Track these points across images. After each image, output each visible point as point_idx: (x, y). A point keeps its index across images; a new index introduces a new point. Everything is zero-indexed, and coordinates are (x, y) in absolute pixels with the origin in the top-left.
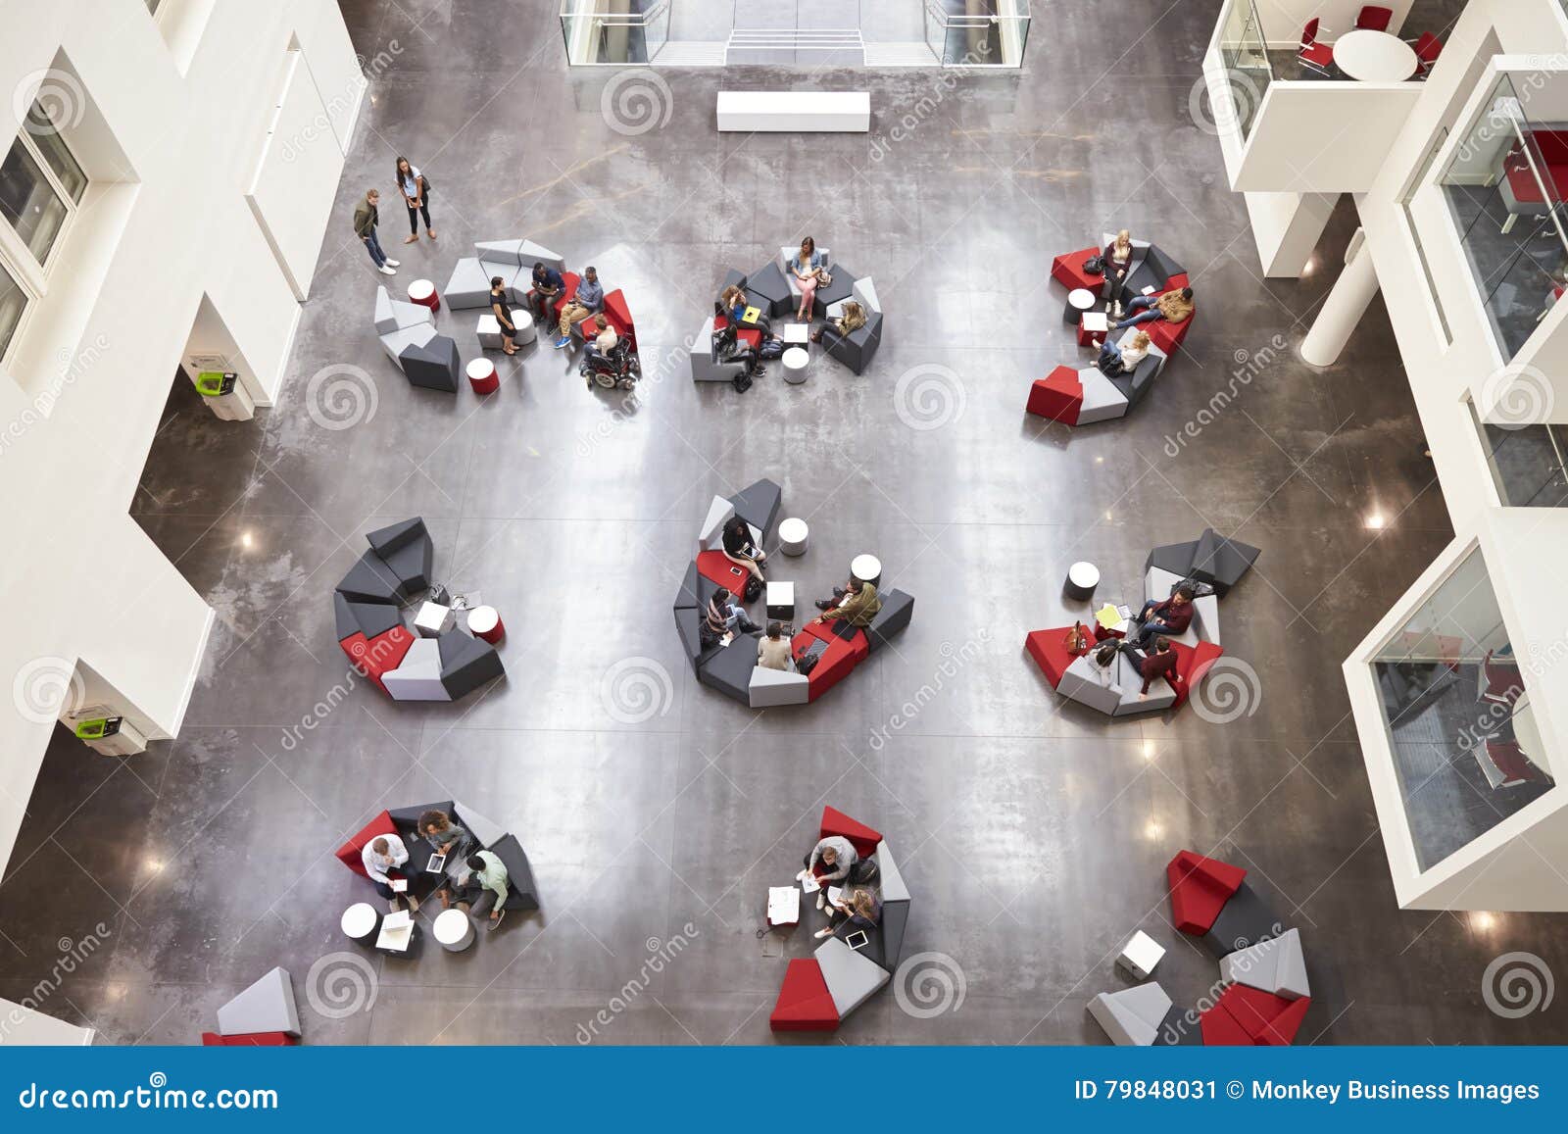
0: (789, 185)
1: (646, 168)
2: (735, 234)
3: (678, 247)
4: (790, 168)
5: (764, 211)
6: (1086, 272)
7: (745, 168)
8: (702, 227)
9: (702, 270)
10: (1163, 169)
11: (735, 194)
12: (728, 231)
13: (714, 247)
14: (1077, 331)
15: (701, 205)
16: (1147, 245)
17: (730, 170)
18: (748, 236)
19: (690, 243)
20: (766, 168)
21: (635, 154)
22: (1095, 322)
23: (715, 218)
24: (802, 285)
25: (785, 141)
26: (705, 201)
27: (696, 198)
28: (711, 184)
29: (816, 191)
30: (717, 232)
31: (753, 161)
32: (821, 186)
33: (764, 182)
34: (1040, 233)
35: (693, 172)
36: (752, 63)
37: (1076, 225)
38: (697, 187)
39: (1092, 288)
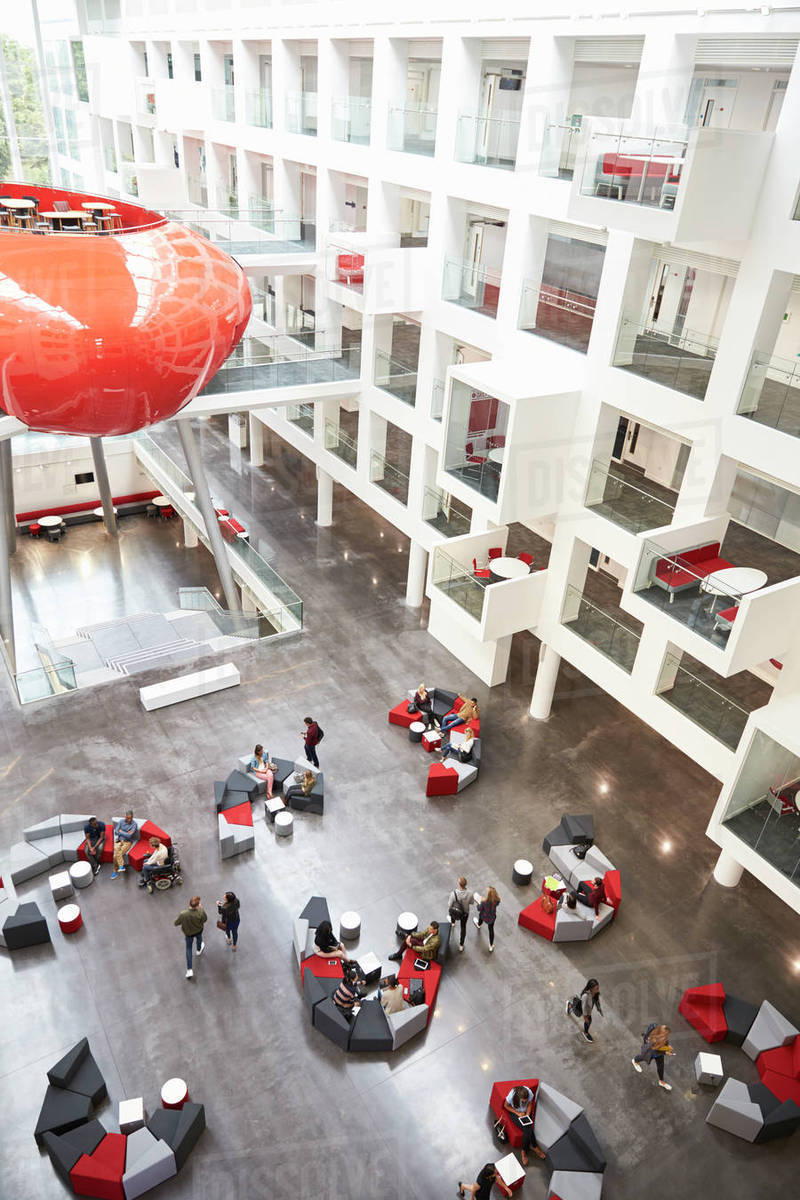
0: (211, 726)
1: (111, 747)
2: (194, 764)
3: (161, 785)
4: (205, 717)
5: (205, 746)
6: (410, 713)
7: (177, 726)
8: (170, 768)
9: (185, 793)
11: (179, 743)
12: (188, 765)
13: (186, 777)
14: (423, 745)
15: (162, 756)
16: (433, 689)
17: (167, 730)
18: (203, 762)
19: (168, 779)
20: (190, 722)
21: (100, 741)
22: (432, 736)
23: (175, 760)
24: (263, 775)
25: (193, 704)
26: (163, 752)
27: (156, 752)
28: (160, 741)
29: (230, 724)
30: (182, 767)
31: (179, 721)
32: (230, 720)
33: (194, 730)
34: (368, 703)
35: (145, 739)
36: (146, 669)
37: (384, 696)
38: (152, 746)
39: (420, 720)
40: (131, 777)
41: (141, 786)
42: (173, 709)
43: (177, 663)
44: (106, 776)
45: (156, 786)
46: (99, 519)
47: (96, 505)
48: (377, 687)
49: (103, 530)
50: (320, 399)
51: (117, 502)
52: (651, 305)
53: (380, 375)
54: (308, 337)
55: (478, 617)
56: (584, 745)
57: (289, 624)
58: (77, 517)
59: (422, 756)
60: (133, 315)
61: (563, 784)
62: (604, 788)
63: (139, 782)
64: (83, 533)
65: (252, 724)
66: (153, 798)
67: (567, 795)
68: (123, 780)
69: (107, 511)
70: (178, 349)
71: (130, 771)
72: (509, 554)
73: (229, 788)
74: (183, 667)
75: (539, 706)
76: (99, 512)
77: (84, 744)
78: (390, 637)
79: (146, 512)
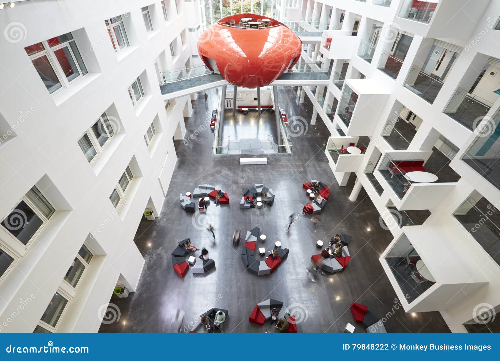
0: (254, 173)
1: (228, 171)
2: (245, 182)
4: (254, 170)
5: (250, 178)
8: (239, 181)
9: (239, 189)
10: (318, 169)
11: (244, 175)
13: (242, 184)
14: (308, 197)
15: (239, 177)
17: (243, 171)
18: (248, 182)
19: (237, 184)
20: (250, 170)
22: (312, 195)
23: (241, 179)
25: (252, 166)
27: (238, 176)
28: (240, 173)
29: (259, 174)
30: (242, 182)
31: (247, 170)
32: (260, 173)
33: (250, 173)
34: (299, 180)
35: (237, 172)
36: (245, 153)
37: (305, 178)
38: (238, 174)
39: (312, 189)
40: (229, 180)
41: (230, 183)
42: (247, 166)
43: (254, 154)
44: (224, 178)
45: (234, 184)
46: (256, 111)
47: (256, 107)
48: (304, 176)
49: (257, 114)
50: (318, 85)
51: (262, 107)
52: (437, 64)
53: (335, 80)
54: (319, 65)
55: (336, 163)
56: (363, 214)
57: (289, 151)
58: (252, 109)
59: (308, 200)
60: (260, 54)
61: (349, 223)
62: (369, 230)
63: (230, 182)
64: (252, 114)
65: (265, 176)
66: (232, 187)
67: (348, 227)
68: (227, 180)
69: (259, 109)
70: (273, 64)
71: (229, 178)
72: (357, 147)
73: (249, 191)
74: (254, 156)
75: (353, 197)
76: (257, 109)
77: (223, 169)
78: (315, 162)
79: (270, 111)
